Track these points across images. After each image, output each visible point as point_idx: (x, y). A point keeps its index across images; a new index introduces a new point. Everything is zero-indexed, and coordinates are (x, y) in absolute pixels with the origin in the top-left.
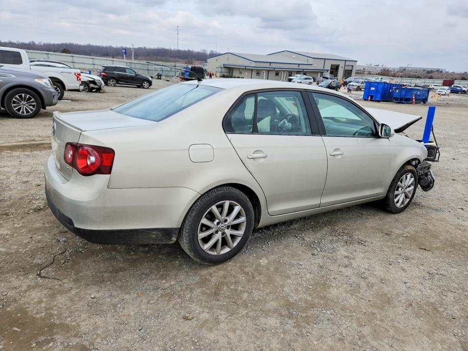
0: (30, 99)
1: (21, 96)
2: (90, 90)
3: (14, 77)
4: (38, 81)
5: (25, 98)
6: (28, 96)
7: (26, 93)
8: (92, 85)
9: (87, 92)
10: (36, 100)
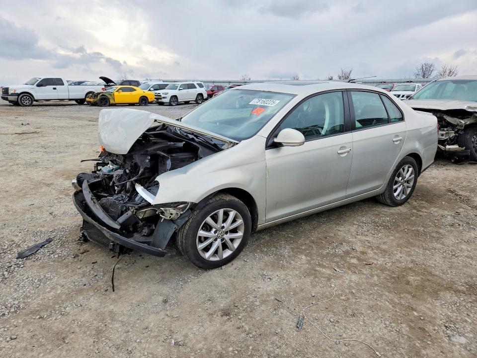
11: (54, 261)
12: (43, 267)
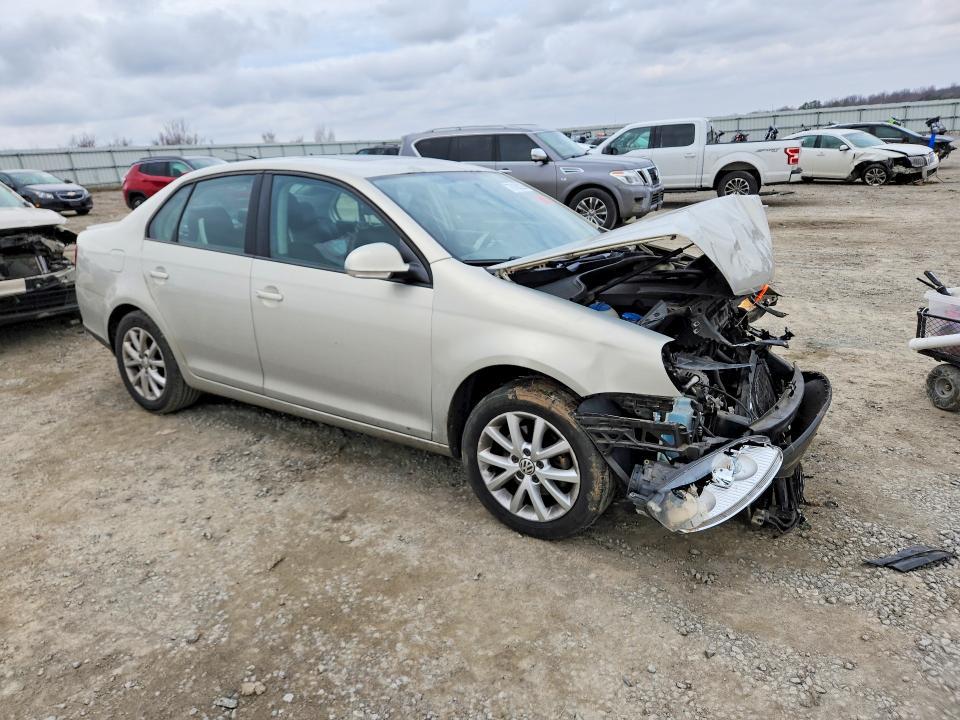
0: (600, 204)
1: (587, 202)
2: (902, 180)
3: (582, 171)
4: (615, 175)
5: (593, 203)
6: (597, 200)
7: (596, 195)
8: (899, 169)
9: (884, 184)
10: (609, 207)
11: (876, 517)
12: (901, 516)
